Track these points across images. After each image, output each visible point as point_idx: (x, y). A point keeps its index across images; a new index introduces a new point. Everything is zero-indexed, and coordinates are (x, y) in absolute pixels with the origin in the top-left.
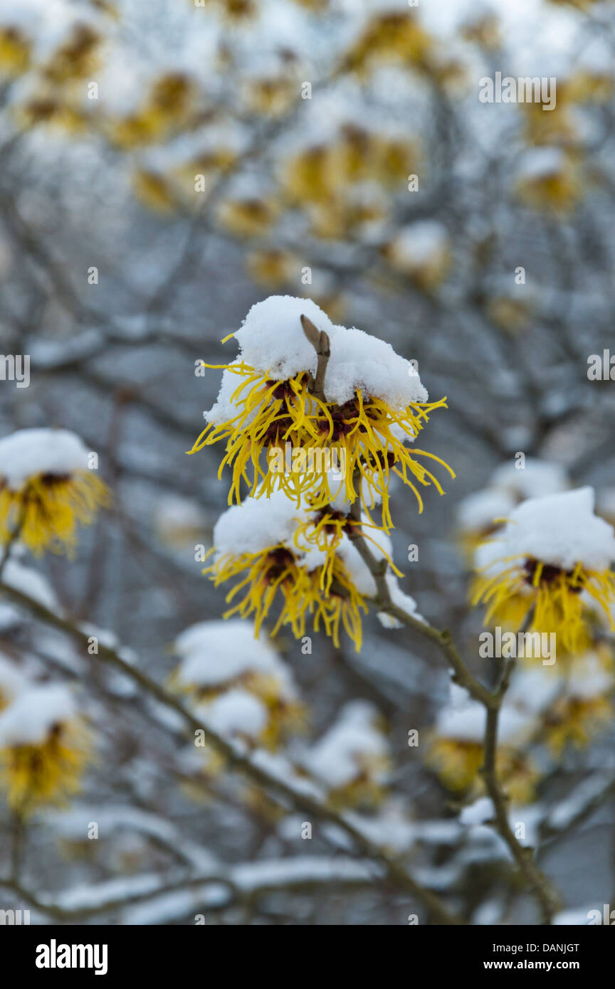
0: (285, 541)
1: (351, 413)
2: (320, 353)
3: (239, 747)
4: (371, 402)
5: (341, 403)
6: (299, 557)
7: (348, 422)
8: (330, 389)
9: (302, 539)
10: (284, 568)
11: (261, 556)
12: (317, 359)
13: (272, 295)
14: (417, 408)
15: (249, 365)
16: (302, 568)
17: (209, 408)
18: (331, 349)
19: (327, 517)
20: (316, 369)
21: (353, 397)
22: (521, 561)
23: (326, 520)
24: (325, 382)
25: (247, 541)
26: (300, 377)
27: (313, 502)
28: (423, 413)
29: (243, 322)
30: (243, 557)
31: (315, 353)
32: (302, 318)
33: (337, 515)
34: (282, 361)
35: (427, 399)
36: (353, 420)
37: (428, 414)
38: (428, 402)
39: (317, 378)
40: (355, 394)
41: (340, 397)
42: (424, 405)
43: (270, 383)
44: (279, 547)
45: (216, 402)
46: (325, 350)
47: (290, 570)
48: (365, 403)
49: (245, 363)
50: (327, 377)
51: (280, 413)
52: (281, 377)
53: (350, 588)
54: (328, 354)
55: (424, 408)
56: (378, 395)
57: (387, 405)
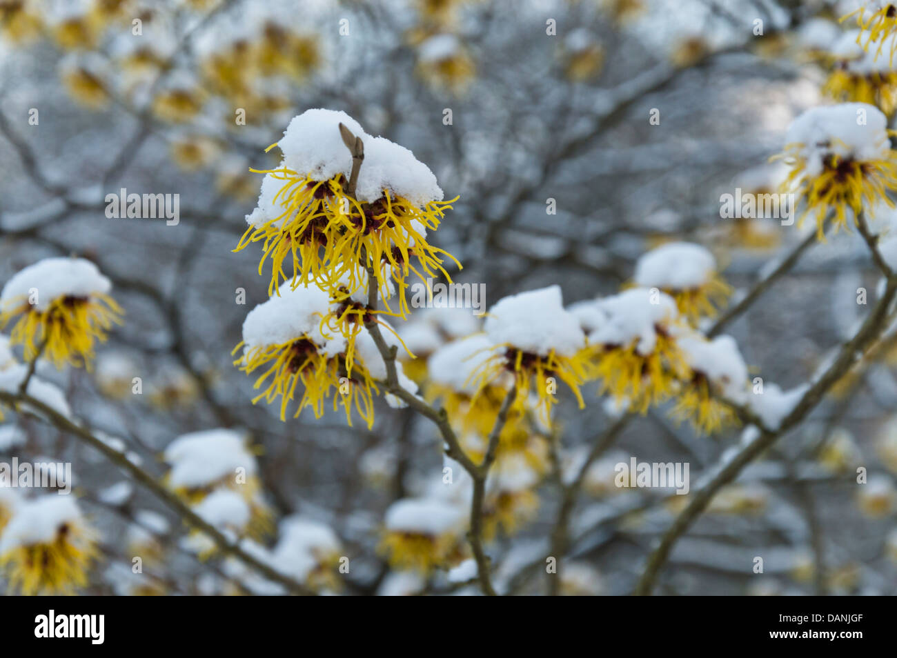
0: (307, 333)
1: (379, 211)
2: (355, 157)
3: (231, 536)
4: (396, 201)
5: (371, 201)
6: (320, 347)
7: (377, 218)
8: (362, 189)
9: (326, 330)
10: (305, 358)
11: (285, 348)
12: (352, 162)
13: (310, 108)
14: (434, 206)
15: (292, 169)
16: (323, 356)
17: (250, 212)
18: (365, 152)
19: (349, 307)
20: (351, 171)
21: (381, 196)
22: (503, 350)
23: (349, 310)
24: (358, 184)
25: (274, 334)
26: (338, 178)
27: (336, 295)
28: (439, 210)
29: (284, 132)
30: (271, 349)
31: (351, 156)
32: (341, 125)
33: (357, 306)
34: (321, 164)
35: (443, 198)
36: (382, 216)
37: (443, 211)
38: (443, 200)
39: (351, 180)
40: (384, 193)
41: (370, 196)
42: (440, 202)
43: (312, 184)
44: (302, 338)
45: (257, 206)
46: (360, 153)
47: (311, 358)
48: (392, 202)
49: (288, 168)
50: (359, 179)
51: (316, 213)
52: (321, 178)
53: (364, 374)
54: (362, 157)
55: (440, 206)
56: (402, 195)
57: (410, 202)
